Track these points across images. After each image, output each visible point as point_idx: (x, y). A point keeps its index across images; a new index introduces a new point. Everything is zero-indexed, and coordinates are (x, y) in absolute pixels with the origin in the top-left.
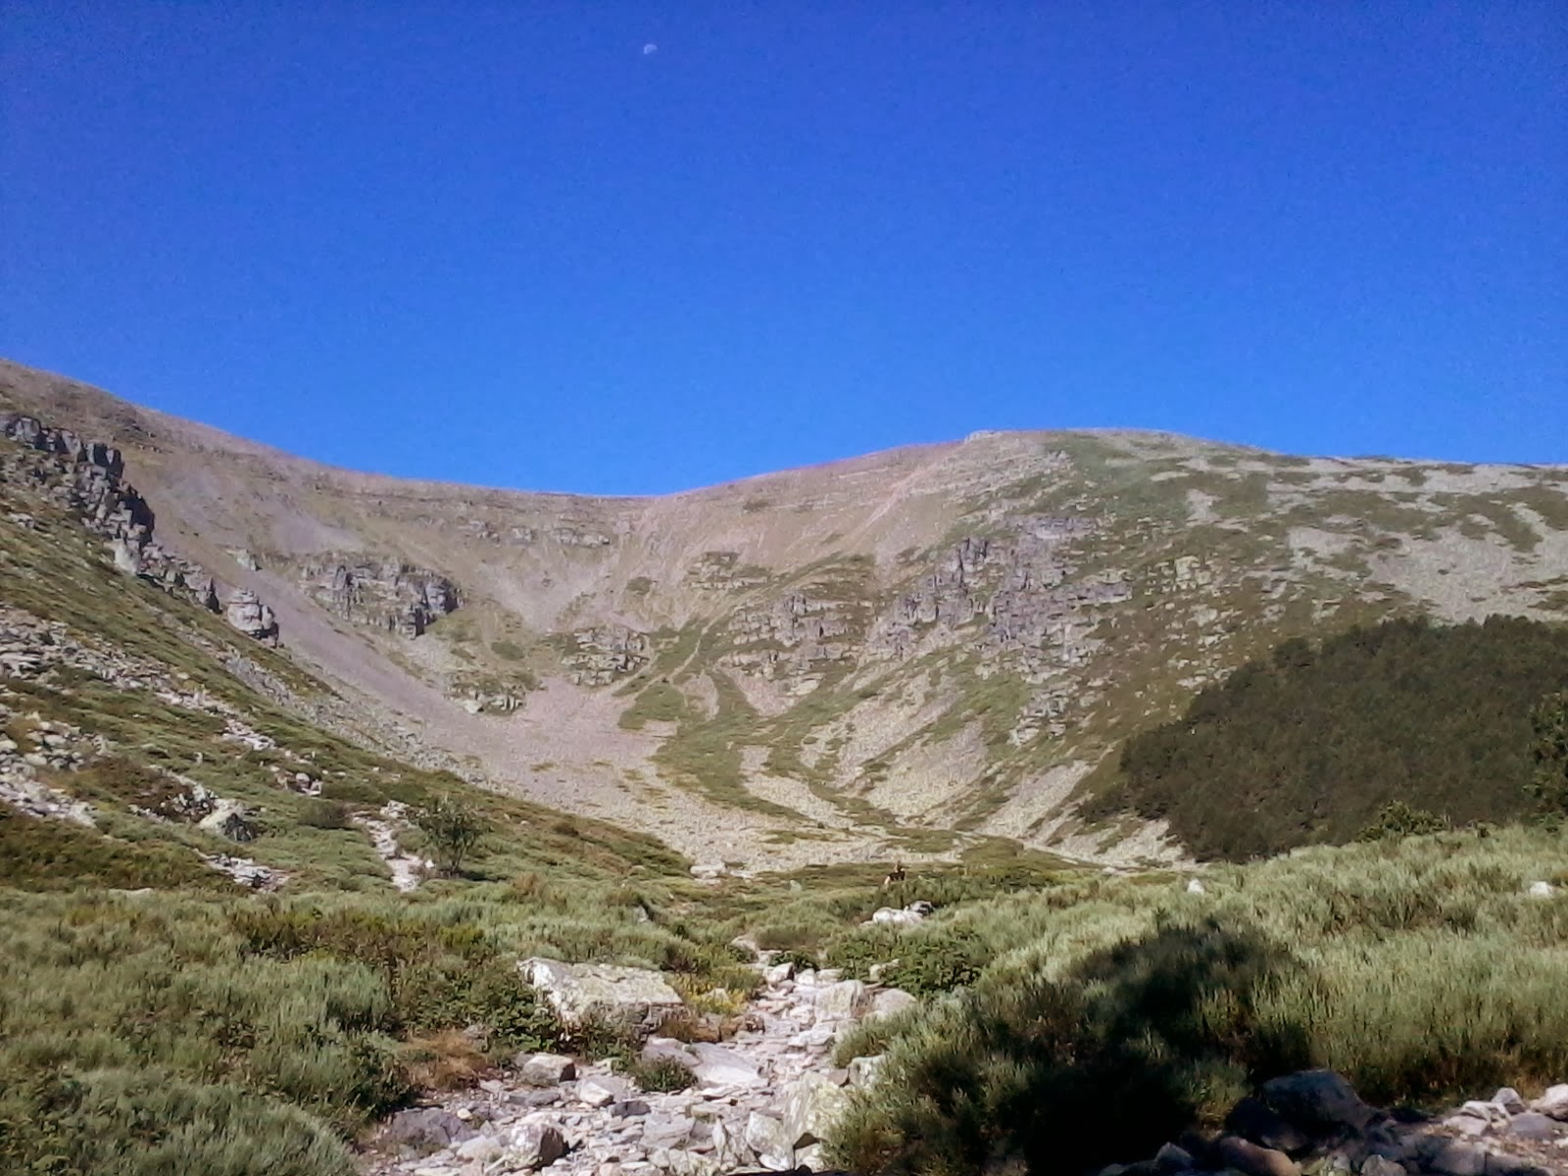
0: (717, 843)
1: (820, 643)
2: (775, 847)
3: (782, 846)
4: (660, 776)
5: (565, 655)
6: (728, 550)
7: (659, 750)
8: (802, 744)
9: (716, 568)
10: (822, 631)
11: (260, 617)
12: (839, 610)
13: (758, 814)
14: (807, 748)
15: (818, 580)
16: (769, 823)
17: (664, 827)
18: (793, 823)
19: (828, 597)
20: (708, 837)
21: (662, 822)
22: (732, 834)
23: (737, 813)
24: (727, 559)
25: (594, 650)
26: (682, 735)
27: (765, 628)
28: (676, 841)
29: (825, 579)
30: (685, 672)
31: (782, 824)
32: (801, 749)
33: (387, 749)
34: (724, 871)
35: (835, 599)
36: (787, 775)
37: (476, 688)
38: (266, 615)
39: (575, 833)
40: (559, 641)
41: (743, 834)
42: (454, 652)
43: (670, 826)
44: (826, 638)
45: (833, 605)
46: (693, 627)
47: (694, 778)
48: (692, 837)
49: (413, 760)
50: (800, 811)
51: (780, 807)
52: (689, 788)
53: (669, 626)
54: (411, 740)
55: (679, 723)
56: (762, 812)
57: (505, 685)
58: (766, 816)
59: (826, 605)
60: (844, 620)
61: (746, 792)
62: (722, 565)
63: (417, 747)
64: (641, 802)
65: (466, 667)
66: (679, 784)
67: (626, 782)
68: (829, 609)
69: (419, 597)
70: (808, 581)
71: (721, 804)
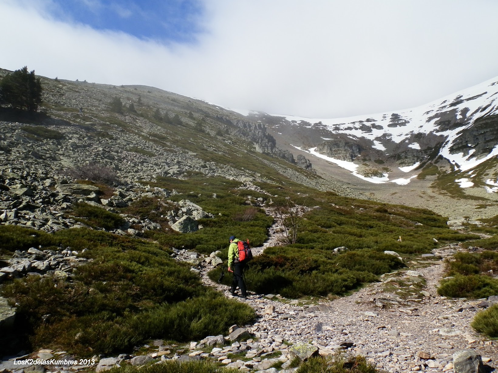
0: (457, 211)
1: (486, 143)
2: (480, 210)
3: (482, 209)
4: (433, 192)
5: (397, 160)
6: (447, 120)
7: (432, 184)
8: (483, 176)
9: (444, 126)
10: (485, 139)
11: (306, 163)
12: (491, 131)
13: (470, 200)
14: (485, 177)
15: (481, 123)
16: (475, 203)
17: (437, 208)
18: (484, 202)
19: (486, 128)
20: (453, 209)
21: (436, 206)
22: (462, 207)
23: (463, 201)
24: (447, 122)
25: (406, 157)
26: (439, 179)
27: (464, 142)
28: (442, 212)
29: (484, 122)
30: (437, 159)
31: (481, 202)
32: (483, 178)
33: (338, 192)
34: (465, 222)
35: (489, 127)
36: (479, 187)
37: (371, 174)
38: (308, 162)
39: (386, 211)
40: (395, 157)
41: (466, 207)
42: (363, 164)
43: (439, 207)
44: (487, 141)
45: (488, 130)
46: (438, 146)
47: (445, 191)
48: (447, 210)
49: (347, 195)
50: (486, 197)
51: (479, 197)
52: (444, 194)
53: (430, 146)
54: (348, 189)
55: (437, 175)
56: (472, 199)
57: (380, 172)
58: (473, 201)
59: (485, 130)
60: (493, 134)
61: (465, 193)
62: (446, 125)
63: (349, 191)
64: (428, 201)
65: (367, 168)
66: (441, 194)
67: (422, 195)
68: (487, 132)
69: (351, 151)
70: (478, 124)
71: (456, 198)
